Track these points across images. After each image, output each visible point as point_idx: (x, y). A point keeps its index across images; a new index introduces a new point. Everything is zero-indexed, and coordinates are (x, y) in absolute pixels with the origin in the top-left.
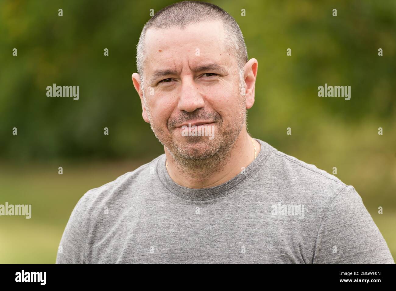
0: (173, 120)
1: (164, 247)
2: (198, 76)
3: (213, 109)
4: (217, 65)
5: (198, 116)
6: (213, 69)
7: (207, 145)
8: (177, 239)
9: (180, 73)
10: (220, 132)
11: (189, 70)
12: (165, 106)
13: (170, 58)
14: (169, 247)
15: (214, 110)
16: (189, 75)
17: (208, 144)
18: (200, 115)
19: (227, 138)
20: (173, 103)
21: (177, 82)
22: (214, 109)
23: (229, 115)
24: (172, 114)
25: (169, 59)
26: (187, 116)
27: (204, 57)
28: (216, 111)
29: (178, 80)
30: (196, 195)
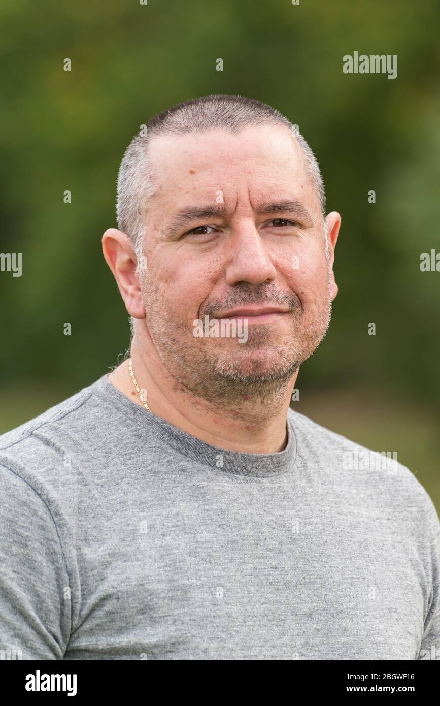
0: (213, 304)
1: (243, 563)
2: (261, 223)
3: (289, 288)
4: (298, 204)
5: (266, 296)
6: (291, 210)
7: (277, 355)
8: (262, 548)
9: (233, 215)
10: (297, 333)
11: (249, 209)
12: (200, 278)
13: (215, 184)
14: (251, 562)
15: (291, 290)
16: (250, 217)
17: (278, 353)
18: (269, 294)
19: (307, 347)
20: (216, 272)
21: (222, 234)
22: (291, 288)
23: (315, 303)
24: (212, 292)
25: (213, 187)
26: (245, 294)
27: (277, 186)
28: (294, 292)
29: (223, 229)
30: (256, 467)
